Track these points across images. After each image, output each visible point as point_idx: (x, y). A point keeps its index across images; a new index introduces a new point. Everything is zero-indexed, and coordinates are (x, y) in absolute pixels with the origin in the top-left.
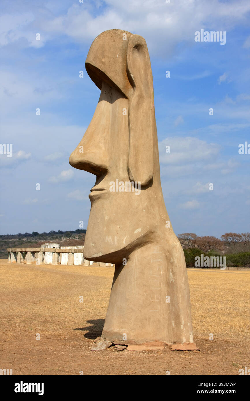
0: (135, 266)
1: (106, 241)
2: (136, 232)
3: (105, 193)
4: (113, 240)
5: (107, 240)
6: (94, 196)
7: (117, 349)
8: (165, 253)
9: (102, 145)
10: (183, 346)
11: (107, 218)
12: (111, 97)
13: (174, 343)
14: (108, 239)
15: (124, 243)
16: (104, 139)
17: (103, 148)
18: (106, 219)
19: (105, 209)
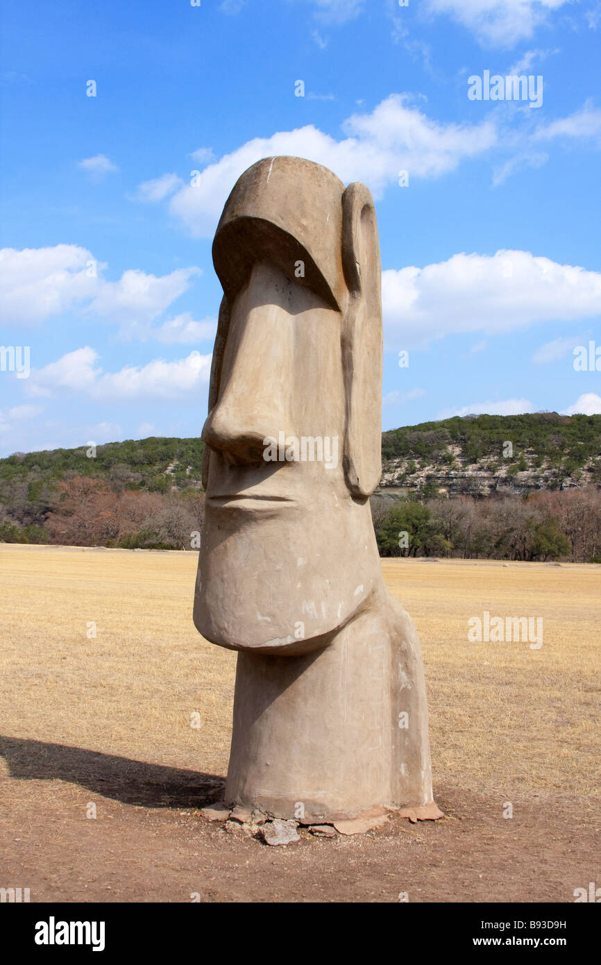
0: (344, 660)
1: (304, 612)
2: (356, 593)
3: (292, 508)
4: (319, 610)
5: (305, 609)
6: (257, 511)
7: (322, 835)
8: (389, 633)
9: (277, 402)
10: (426, 810)
11: (301, 562)
12: (289, 299)
13: (403, 806)
14: (307, 609)
15: (339, 615)
16: (282, 390)
17: (281, 409)
18: (299, 564)
19: (295, 543)
